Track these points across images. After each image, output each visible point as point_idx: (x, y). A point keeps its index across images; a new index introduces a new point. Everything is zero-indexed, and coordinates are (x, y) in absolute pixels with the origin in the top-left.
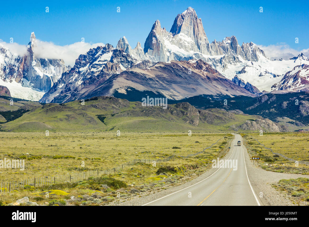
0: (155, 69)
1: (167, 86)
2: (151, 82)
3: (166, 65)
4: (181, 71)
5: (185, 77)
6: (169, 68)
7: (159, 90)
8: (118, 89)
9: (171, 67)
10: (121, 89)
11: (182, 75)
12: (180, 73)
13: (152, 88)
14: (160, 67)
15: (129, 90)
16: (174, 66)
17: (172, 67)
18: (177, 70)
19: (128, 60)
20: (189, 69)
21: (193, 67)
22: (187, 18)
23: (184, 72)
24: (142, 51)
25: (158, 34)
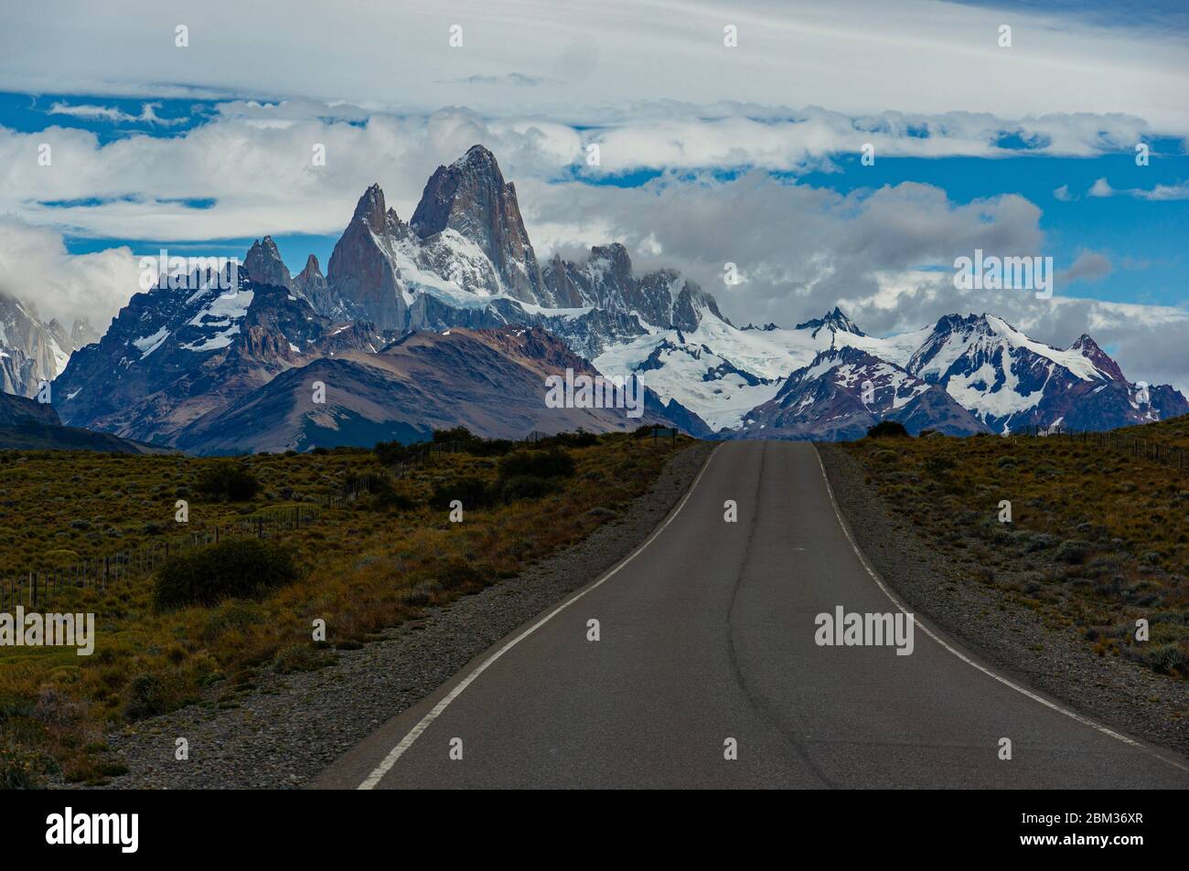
0: (408, 353)
1: (447, 409)
2: (400, 395)
3: (438, 343)
4: (483, 361)
5: (496, 380)
6: (448, 351)
7: (427, 419)
8: (313, 413)
9: (454, 348)
10: (321, 413)
11: (487, 375)
12: (482, 369)
13: (404, 411)
14: (423, 347)
15: (343, 417)
16: (463, 345)
17: (458, 347)
18: (474, 357)
19: (304, 320)
20: (504, 355)
21: (515, 350)
22: (470, 180)
23: (492, 366)
24: (321, 285)
25: (377, 233)
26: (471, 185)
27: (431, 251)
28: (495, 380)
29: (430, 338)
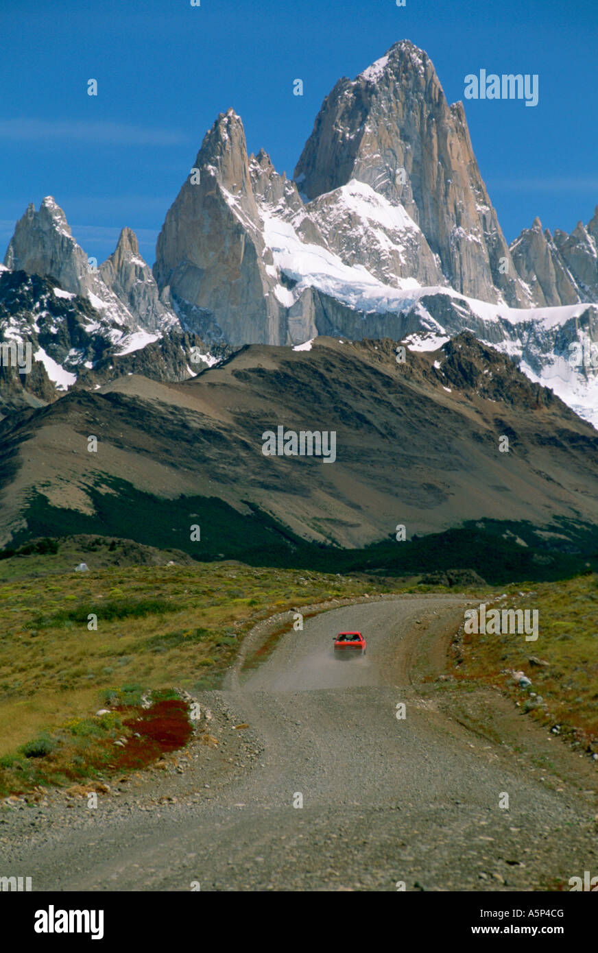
0: (234, 381)
1: (295, 474)
2: (213, 452)
3: (288, 363)
4: (365, 393)
5: (386, 425)
6: (303, 377)
7: (257, 491)
8: (48, 484)
9: (315, 372)
10: (63, 484)
11: (369, 417)
12: (360, 406)
13: (218, 480)
14: (260, 371)
15: (104, 490)
16: (329, 366)
17: (322, 370)
18: (348, 386)
19: (82, 331)
20: (405, 382)
21: (425, 372)
22: (389, 100)
23: (379, 401)
24: (141, 277)
25: (233, 190)
26: (390, 109)
27: (324, 220)
28: (382, 424)
29: (275, 356)
